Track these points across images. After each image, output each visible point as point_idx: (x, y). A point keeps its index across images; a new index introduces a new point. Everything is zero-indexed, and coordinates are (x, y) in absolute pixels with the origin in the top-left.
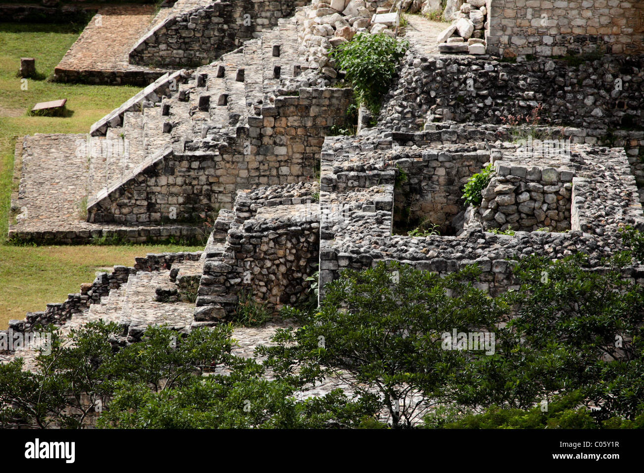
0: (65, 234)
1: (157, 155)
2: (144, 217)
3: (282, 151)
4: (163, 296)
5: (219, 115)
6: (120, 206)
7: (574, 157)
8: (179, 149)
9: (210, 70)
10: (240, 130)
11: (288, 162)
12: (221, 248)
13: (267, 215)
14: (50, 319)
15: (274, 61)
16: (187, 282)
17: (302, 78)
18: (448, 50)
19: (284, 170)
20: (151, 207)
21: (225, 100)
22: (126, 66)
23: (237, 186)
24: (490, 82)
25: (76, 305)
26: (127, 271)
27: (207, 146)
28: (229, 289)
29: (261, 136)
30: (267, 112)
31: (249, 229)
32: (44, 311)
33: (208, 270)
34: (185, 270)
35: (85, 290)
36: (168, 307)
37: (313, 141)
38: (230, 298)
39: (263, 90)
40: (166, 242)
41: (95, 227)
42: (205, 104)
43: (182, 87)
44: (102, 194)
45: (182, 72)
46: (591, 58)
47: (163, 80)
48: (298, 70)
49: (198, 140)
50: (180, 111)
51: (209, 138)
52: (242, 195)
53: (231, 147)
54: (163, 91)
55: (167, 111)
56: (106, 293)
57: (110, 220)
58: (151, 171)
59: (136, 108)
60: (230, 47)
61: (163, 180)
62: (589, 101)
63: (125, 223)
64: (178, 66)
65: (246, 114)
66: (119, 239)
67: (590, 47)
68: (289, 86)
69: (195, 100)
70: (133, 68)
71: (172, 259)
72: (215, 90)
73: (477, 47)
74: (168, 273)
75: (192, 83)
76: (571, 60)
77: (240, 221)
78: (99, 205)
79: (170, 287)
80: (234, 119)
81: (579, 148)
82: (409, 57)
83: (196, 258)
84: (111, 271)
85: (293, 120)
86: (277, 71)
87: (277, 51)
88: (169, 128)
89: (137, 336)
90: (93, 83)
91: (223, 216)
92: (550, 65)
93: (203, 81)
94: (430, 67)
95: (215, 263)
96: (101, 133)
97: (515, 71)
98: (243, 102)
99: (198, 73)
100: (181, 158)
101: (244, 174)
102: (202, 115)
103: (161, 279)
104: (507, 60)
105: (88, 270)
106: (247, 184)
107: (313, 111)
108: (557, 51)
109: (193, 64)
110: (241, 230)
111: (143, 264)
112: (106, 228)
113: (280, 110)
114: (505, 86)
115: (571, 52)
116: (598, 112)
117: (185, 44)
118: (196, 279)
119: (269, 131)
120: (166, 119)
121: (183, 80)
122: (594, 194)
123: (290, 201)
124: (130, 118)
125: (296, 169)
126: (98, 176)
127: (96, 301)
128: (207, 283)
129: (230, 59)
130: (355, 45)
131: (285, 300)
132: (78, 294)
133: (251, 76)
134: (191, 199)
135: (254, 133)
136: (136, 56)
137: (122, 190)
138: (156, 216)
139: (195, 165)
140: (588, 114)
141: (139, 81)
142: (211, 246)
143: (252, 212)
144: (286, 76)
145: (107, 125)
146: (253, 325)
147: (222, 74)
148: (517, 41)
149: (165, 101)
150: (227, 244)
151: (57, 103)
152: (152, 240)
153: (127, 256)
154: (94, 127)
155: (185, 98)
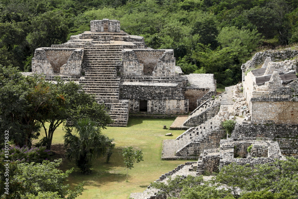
0: (172, 158)
1: (189, 143)
2: (186, 155)
3: (212, 142)
4: (190, 170)
5: (200, 136)
6: (182, 153)
7: (268, 143)
8: (193, 142)
9: (199, 127)
10: (204, 138)
11: (213, 144)
12: (201, 161)
13: (210, 155)
14: (169, 174)
15: (211, 125)
16: (195, 167)
17: (216, 128)
18: (244, 123)
19: (213, 146)
20: (188, 153)
21: (201, 132)
23: (204, 149)
24: (252, 129)
25: (174, 172)
26: (183, 165)
27: (198, 141)
28: (203, 169)
29: (208, 139)
30: (209, 135)
31: (206, 157)
32: (168, 173)
33: (199, 165)
34: (194, 165)
35: (176, 169)
36: (191, 172)
37: (218, 140)
38: (203, 170)
39: (209, 131)
40: (191, 160)
41: (177, 157)
42: (198, 133)
43: (193, 130)
44: (179, 151)
45: (193, 127)
46: (271, 124)
47: (190, 129)
48: (215, 127)
49: (196, 140)
50: (193, 135)
51: (198, 140)
52: (205, 151)
53: (202, 141)
54: (189, 131)
55: (190, 135)
56: (179, 169)
57: (180, 155)
58: (188, 146)
59: (185, 134)
60: (202, 123)
61: (190, 148)
62: (271, 133)
63: (183, 156)
64: (193, 126)
65: (206, 135)
66: (182, 159)
67: (271, 122)
68: (214, 130)
69: (196, 133)
70: (184, 127)
71: (192, 163)
73: (249, 122)
74: (191, 166)
75: (195, 130)
76: (267, 125)
77: (205, 156)
78: (178, 153)
79: (192, 168)
80: (203, 136)
81: (269, 141)
82: (236, 124)
83: (196, 163)
84: (180, 165)
85: (215, 136)
86: (211, 127)
87: (211, 123)
88: (191, 138)
89: (185, 177)
90: (177, 130)
91: (201, 155)
92: (263, 126)
93: (197, 129)
94: (240, 126)
95: (200, 164)
96: (178, 139)
97: (257, 127)
98: (205, 133)
99: (196, 127)
100: (193, 144)
101: (205, 147)
102: (197, 135)
103: (190, 167)
104: (255, 125)
105: (176, 165)
106: (206, 149)
107: (218, 135)
108: (264, 123)
109: (195, 126)
110: (205, 157)
111: (186, 164)
112: (179, 157)
113: (212, 134)
114: (255, 130)
115: (267, 123)
116: (272, 135)
117: (194, 122)
118: (196, 167)
119: (210, 138)
120: (190, 136)
121: (194, 129)
122: (272, 150)
123: (214, 152)
124: (184, 136)
125: (215, 146)
126: (178, 147)
127: (178, 171)
128: (199, 168)
129: (202, 125)
130: (226, 122)
131: (213, 171)
132: (174, 170)
133: (206, 128)
134: (195, 151)
135: (207, 139)
136: (185, 125)
137: (182, 150)
138: (189, 155)
139: (196, 145)
140: (271, 135)
141: (185, 129)
142: (199, 160)
143: (207, 154)
144: (213, 128)
145: (179, 138)
146: (207, 176)
147: (201, 128)
148: (257, 121)
149: (190, 133)
150: (202, 160)
151: (170, 134)
152: (188, 159)
153: (183, 162)
154: (177, 138)
155: (194, 132)
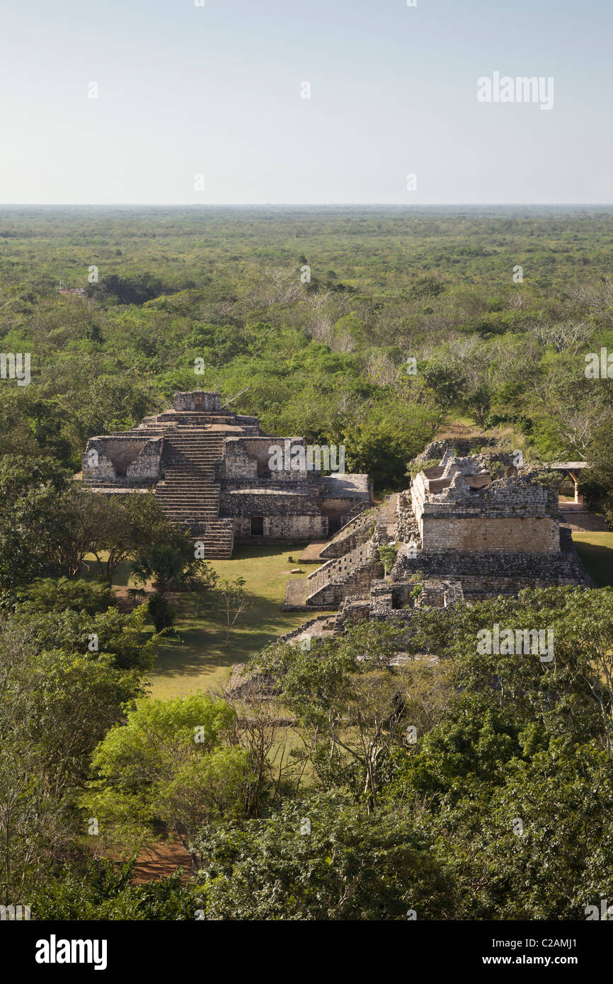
0: (300, 608)
1: (326, 585)
2: (322, 603)
3: (363, 583)
4: (324, 628)
5: (344, 572)
6: (315, 600)
7: (445, 585)
8: (332, 583)
9: (342, 559)
10: (350, 577)
11: (364, 586)
12: (342, 613)
13: (355, 603)
15: (360, 556)
16: (331, 624)
17: (369, 561)
19: (364, 589)
20: (324, 600)
21: (346, 568)
22: (318, 558)
23: (348, 594)
25: (300, 631)
26: (314, 621)
27: (340, 582)
29: (356, 579)
30: (358, 571)
31: (349, 608)
33: (337, 620)
34: (333, 620)
36: (326, 632)
37: (370, 580)
39: (357, 565)
40: (326, 611)
41: (308, 606)
42: (340, 569)
43: (333, 564)
44: (311, 596)
45: (334, 560)
46: (452, 555)
47: (329, 562)
48: (367, 559)
49: (338, 580)
50: (333, 571)
51: (341, 579)
52: (348, 597)
53: (347, 582)
54: (328, 565)
55: (329, 571)
56: (308, 627)
57: (313, 604)
58: (325, 590)
59: (321, 570)
60: (348, 552)
61: (328, 592)
62: (452, 567)
63: (317, 605)
64: (334, 557)
65: (352, 572)
66: (314, 611)
67: (452, 551)
68: (364, 564)
69: (337, 567)
70: (320, 559)
71: (328, 617)
72: (344, 564)
73: (419, 552)
74: (326, 621)
75: (337, 563)
76: (447, 555)
77: (347, 605)
78: (309, 600)
79: (327, 625)
80: (349, 573)
81: (447, 582)
82: (399, 554)
83: (333, 616)
84: (310, 620)
85: (366, 574)
86: (361, 559)
87: (361, 553)
88: (329, 576)
90: (309, 563)
91: (342, 604)
92: (441, 557)
93: (340, 562)
94: (405, 558)
95: (339, 618)
96: (310, 578)
97: (430, 558)
98: (351, 568)
99: (339, 560)
100: (333, 586)
101: (351, 590)
102: (339, 572)
103: (324, 623)
104: (428, 555)
106: (350, 594)
107: (372, 571)
108: (442, 552)
109: (338, 557)
110: (347, 608)
111: (320, 619)
112: (311, 607)
113: (362, 570)
115: (447, 553)
116: (455, 570)
117: (336, 551)
118: (334, 623)
119: (359, 577)
120: (329, 574)
121: (335, 562)
122: (450, 596)
123: (361, 599)
124: (319, 574)
126: (310, 591)
127: (305, 630)
128: (337, 624)
129: (347, 556)
133: (354, 561)
134: (335, 598)
135: (354, 578)
136: (321, 555)
137: (315, 595)
138: (326, 603)
139: (337, 587)
140: (452, 571)
141: (323, 562)
142: (339, 613)
143: (350, 603)
144: (363, 561)
145: (312, 576)
147: (345, 560)
148: (431, 550)
149: (329, 568)
151: (298, 570)
152: (323, 611)
153: (315, 616)
154: (308, 577)
155: (334, 567)
